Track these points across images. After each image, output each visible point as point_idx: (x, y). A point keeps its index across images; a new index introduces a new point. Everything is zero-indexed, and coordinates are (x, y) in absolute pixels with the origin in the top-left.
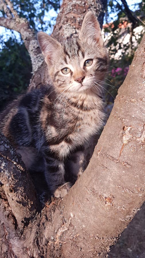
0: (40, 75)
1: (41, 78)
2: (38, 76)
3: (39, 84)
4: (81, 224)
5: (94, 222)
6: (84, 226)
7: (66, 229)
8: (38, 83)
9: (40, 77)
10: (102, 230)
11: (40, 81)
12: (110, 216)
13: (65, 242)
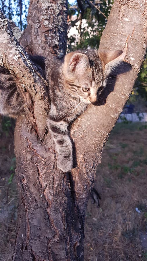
0: (26, 39)
1: (27, 42)
2: (24, 40)
3: (27, 46)
4: (87, 123)
5: (96, 118)
6: (89, 124)
7: (76, 129)
8: (25, 45)
9: (27, 40)
10: (101, 125)
11: (27, 44)
12: (105, 112)
13: (76, 138)
